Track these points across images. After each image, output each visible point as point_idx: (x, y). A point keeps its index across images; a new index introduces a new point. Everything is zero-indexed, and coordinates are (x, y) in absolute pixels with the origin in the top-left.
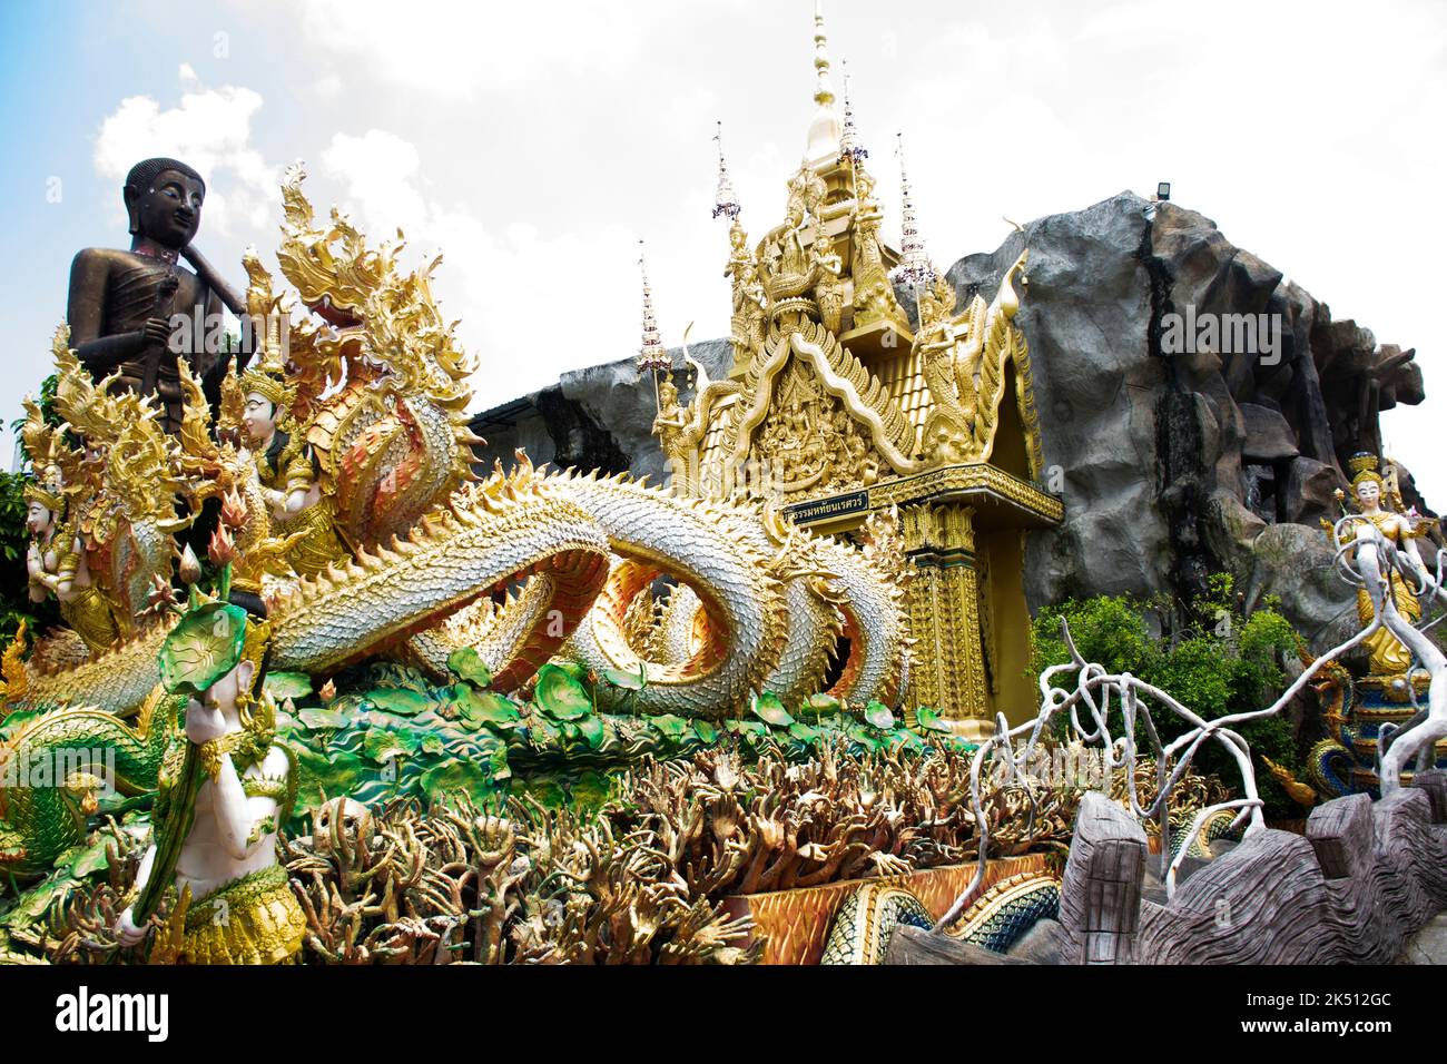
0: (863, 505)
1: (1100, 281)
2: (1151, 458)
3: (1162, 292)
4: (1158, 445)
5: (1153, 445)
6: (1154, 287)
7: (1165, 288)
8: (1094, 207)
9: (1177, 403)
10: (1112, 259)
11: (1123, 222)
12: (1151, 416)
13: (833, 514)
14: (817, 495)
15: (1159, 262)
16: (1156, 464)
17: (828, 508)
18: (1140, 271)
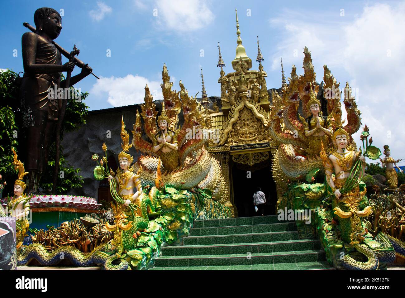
0: (268, 146)
13: (259, 147)
14: (254, 142)
17: (258, 146)
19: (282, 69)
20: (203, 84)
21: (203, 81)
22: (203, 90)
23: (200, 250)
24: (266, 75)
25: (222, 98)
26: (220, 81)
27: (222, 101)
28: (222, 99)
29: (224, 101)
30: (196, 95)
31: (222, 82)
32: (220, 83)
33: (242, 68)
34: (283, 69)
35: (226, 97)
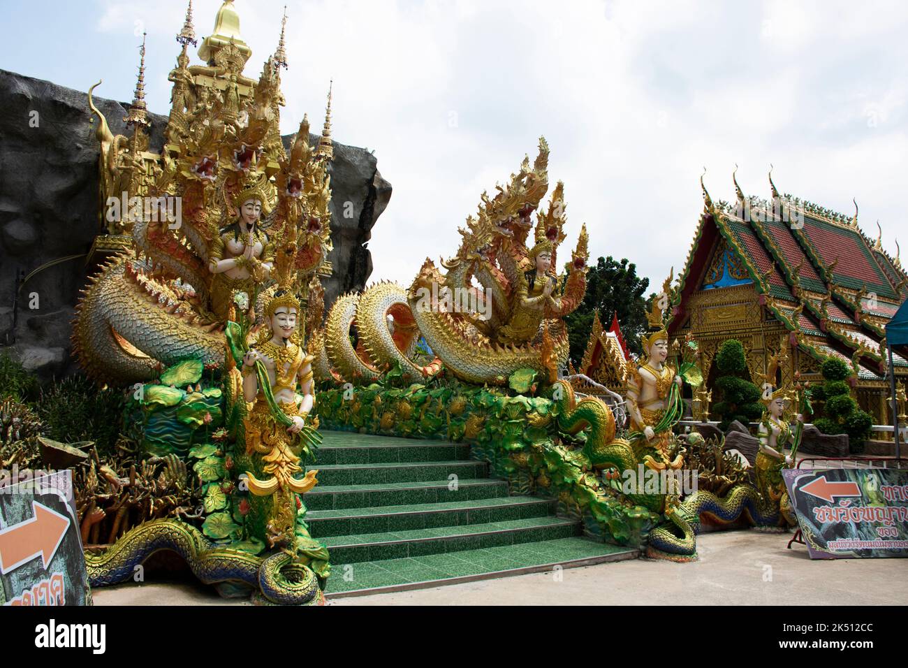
1: (344, 183)
2: (345, 272)
3: (370, 201)
4: (350, 267)
5: (347, 266)
6: (368, 198)
7: (373, 201)
8: (352, 147)
9: (360, 252)
10: (356, 177)
11: (366, 163)
12: (349, 253)
15: (374, 188)
16: (347, 275)
18: (366, 188)
19: (329, 103)
20: (141, 73)
21: (142, 64)
22: (139, 87)
23: (364, 523)
24: (283, 103)
25: (170, 119)
26: (175, 77)
27: (171, 128)
28: (171, 124)
29: (177, 130)
30: (93, 88)
31: (177, 82)
32: (173, 84)
33: (230, 63)
34: (331, 105)
35: (181, 119)
